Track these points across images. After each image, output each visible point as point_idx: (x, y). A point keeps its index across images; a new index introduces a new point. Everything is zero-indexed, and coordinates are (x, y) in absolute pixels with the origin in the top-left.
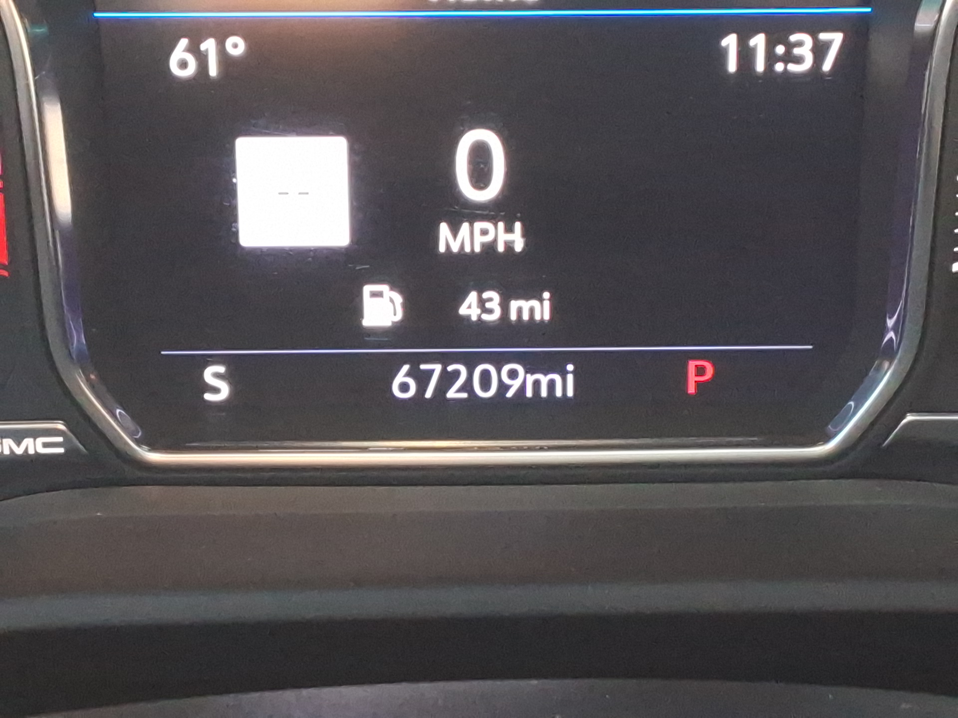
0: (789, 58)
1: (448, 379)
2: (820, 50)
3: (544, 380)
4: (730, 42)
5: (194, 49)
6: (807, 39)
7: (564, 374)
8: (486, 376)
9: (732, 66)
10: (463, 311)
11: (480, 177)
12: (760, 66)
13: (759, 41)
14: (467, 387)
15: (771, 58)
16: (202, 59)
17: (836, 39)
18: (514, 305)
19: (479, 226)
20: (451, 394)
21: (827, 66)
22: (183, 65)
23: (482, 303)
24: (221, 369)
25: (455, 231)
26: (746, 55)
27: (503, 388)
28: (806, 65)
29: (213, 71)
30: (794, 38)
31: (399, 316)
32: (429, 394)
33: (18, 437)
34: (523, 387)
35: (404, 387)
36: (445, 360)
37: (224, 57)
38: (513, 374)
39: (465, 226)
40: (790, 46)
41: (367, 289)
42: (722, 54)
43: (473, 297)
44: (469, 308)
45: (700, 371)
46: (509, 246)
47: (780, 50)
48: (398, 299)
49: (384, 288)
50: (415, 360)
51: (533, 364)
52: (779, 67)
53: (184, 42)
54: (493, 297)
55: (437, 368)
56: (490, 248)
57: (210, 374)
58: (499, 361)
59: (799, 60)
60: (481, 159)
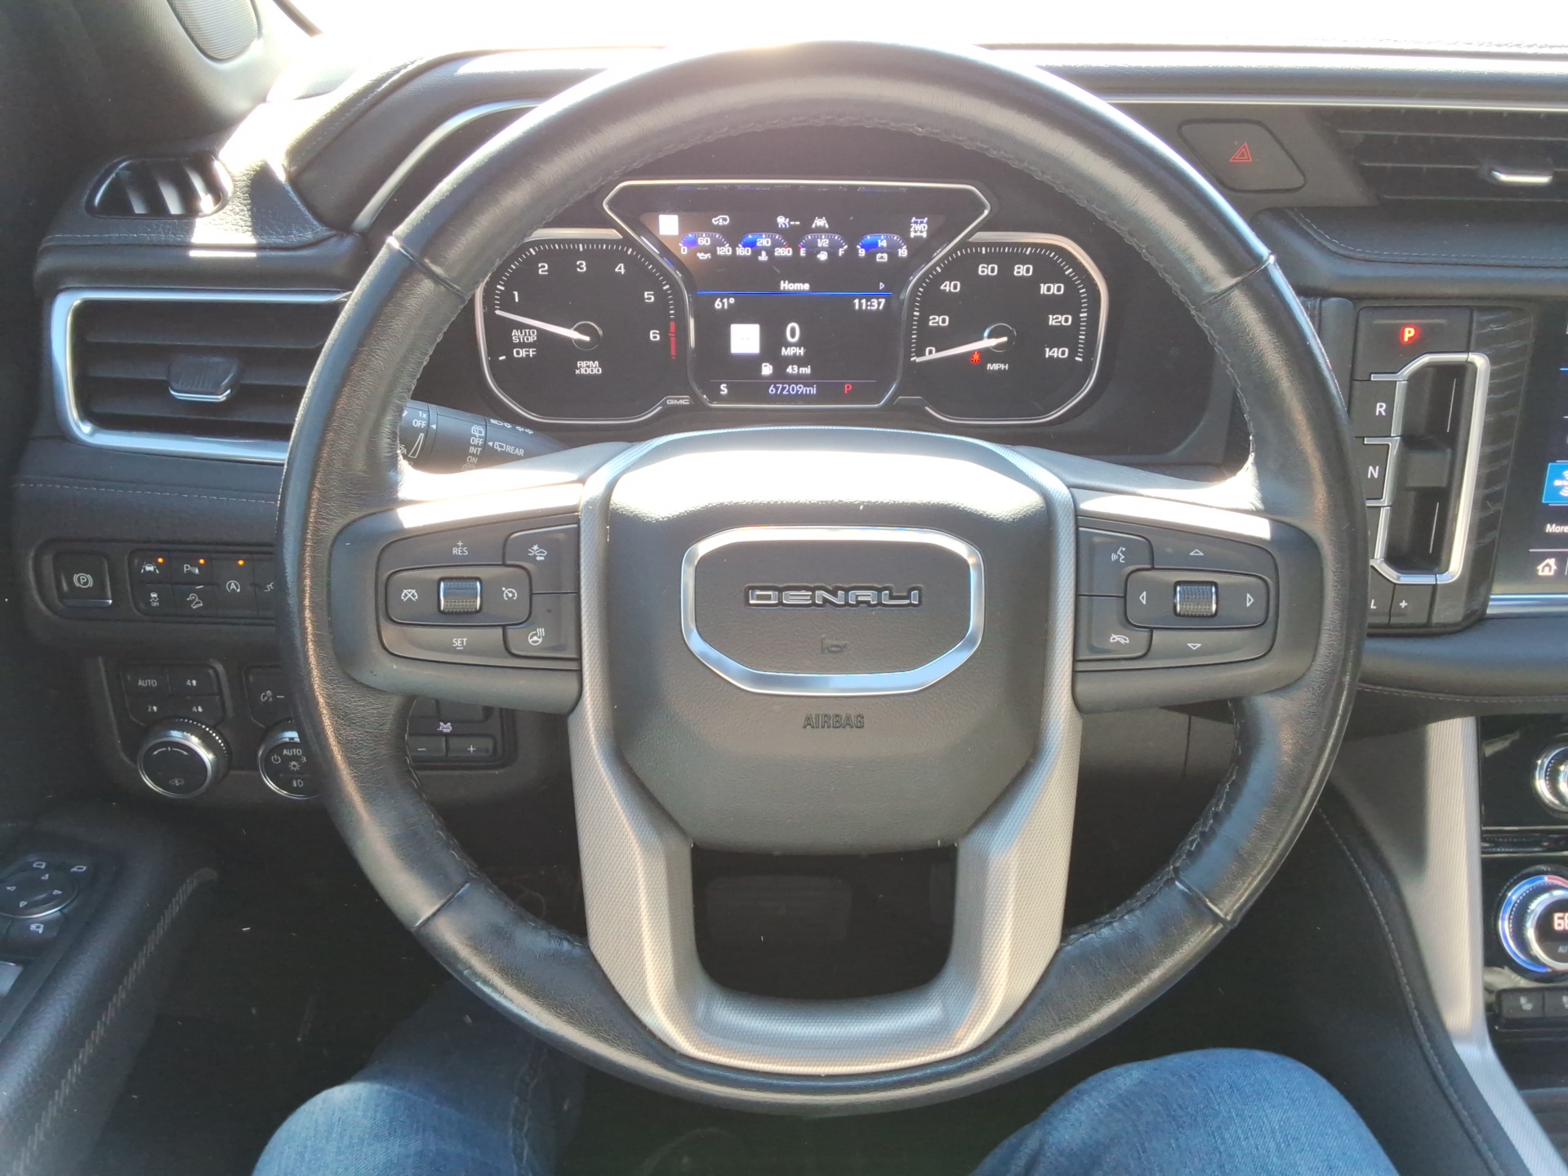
0: (871, 305)
1: (783, 389)
2: (879, 304)
3: (808, 389)
4: (857, 301)
5: (721, 301)
6: (875, 300)
7: (813, 388)
8: (793, 388)
9: (857, 307)
10: (788, 370)
11: (793, 335)
12: (864, 307)
13: (864, 301)
14: (788, 391)
15: (867, 306)
16: (723, 304)
17: (883, 301)
18: (801, 369)
19: (792, 348)
20: (784, 393)
21: (881, 307)
22: (718, 305)
23: (793, 368)
24: (725, 385)
25: (786, 349)
26: (861, 304)
27: (798, 391)
28: (875, 307)
29: (726, 307)
30: (872, 300)
31: (771, 372)
32: (779, 392)
33: (678, 400)
34: (802, 391)
35: (772, 391)
36: (783, 384)
37: (729, 304)
38: (800, 388)
39: (789, 348)
40: (871, 303)
41: (763, 365)
42: (854, 305)
43: (790, 367)
44: (789, 370)
45: (848, 387)
46: (800, 353)
47: (869, 303)
48: (771, 367)
49: (768, 364)
50: (775, 384)
51: (806, 385)
52: (869, 308)
53: (719, 299)
54: (796, 367)
55: (781, 386)
56: (795, 354)
57: (723, 387)
58: (797, 384)
59: (873, 306)
60: (793, 331)
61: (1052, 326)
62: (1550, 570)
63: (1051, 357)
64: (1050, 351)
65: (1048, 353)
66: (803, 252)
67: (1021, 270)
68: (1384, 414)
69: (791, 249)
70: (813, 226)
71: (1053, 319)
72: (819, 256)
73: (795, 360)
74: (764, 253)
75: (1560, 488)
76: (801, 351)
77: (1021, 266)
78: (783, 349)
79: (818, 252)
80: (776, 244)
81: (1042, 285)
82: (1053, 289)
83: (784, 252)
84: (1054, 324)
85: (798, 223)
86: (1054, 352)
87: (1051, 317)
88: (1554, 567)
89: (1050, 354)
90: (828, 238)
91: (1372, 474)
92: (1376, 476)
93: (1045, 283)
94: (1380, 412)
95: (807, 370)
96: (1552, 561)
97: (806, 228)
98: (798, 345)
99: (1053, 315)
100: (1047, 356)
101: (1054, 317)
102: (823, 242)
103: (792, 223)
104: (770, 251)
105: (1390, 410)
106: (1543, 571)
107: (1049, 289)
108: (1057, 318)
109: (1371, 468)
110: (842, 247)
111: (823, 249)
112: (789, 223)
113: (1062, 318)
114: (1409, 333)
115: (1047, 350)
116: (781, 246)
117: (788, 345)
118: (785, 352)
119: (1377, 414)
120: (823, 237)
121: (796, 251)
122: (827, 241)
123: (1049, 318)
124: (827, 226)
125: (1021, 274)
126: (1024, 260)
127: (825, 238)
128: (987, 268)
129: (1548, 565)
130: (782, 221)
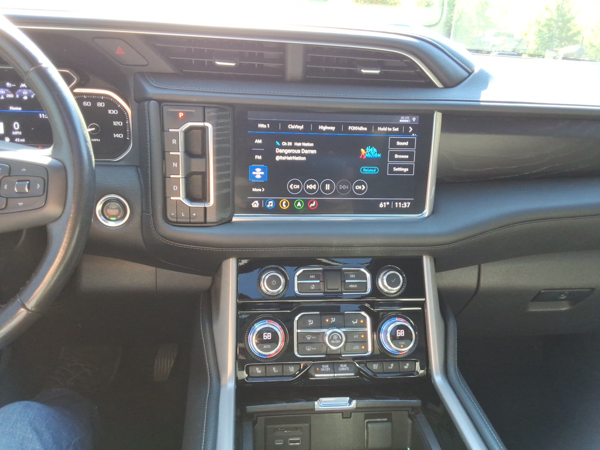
9: (41, 117)
10: (16, 140)
11: (16, 127)
18: (21, 140)
19: (17, 132)
23: (18, 140)
25: (14, 132)
39: (15, 132)
41: (6, 138)
43: (16, 139)
48: (9, 139)
49: (7, 138)
54: (19, 139)
56: (18, 134)
60: (16, 125)
61: (115, 126)
62: (257, 205)
63: (116, 137)
64: (116, 135)
65: (115, 136)
66: (17, 96)
67: (100, 104)
68: (176, 143)
69: (13, 95)
70: (21, 86)
71: (115, 123)
72: (24, 98)
73: (18, 136)
74: (2, 96)
75: (256, 175)
76: (20, 133)
77: (100, 103)
78: (13, 132)
79: (24, 96)
80: (7, 93)
81: (109, 110)
82: (114, 112)
83: (10, 96)
84: (116, 125)
85: (15, 85)
86: (117, 135)
87: (114, 122)
88: (258, 204)
89: (116, 136)
90: (27, 91)
91: (175, 165)
92: (176, 166)
93: (110, 110)
94: (174, 143)
95: (23, 140)
96: (257, 202)
97: (18, 87)
98: (19, 130)
99: (115, 121)
100: (115, 137)
101: (116, 122)
102: (25, 92)
103: (13, 85)
104: (5, 96)
105: (178, 142)
106: (254, 205)
107: (112, 112)
108: (117, 123)
109: (174, 163)
110: (33, 94)
111: (25, 95)
112: (11, 85)
113: (118, 123)
114: (181, 115)
115: (114, 134)
116: (9, 94)
117: (15, 130)
118: (14, 133)
119: (173, 143)
120: (25, 91)
121: (15, 95)
122: (27, 92)
123: (113, 123)
124: (26, 87)
125: (100, 106)
126: (101, 101)
127: (26, 91)
128: (87, 103)
129: (255, 203)
130: (8, 84)
